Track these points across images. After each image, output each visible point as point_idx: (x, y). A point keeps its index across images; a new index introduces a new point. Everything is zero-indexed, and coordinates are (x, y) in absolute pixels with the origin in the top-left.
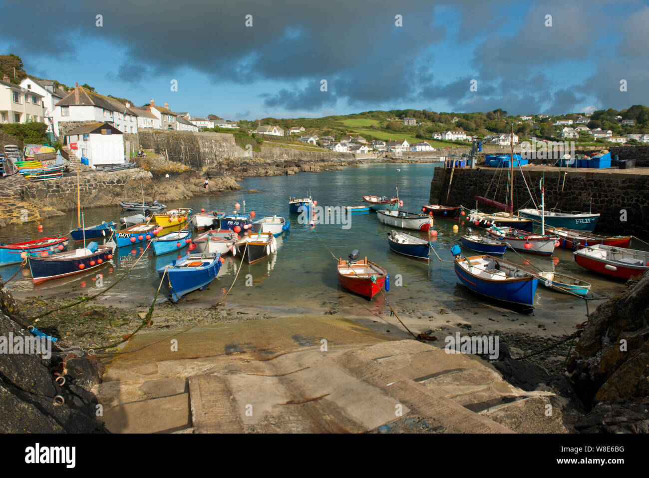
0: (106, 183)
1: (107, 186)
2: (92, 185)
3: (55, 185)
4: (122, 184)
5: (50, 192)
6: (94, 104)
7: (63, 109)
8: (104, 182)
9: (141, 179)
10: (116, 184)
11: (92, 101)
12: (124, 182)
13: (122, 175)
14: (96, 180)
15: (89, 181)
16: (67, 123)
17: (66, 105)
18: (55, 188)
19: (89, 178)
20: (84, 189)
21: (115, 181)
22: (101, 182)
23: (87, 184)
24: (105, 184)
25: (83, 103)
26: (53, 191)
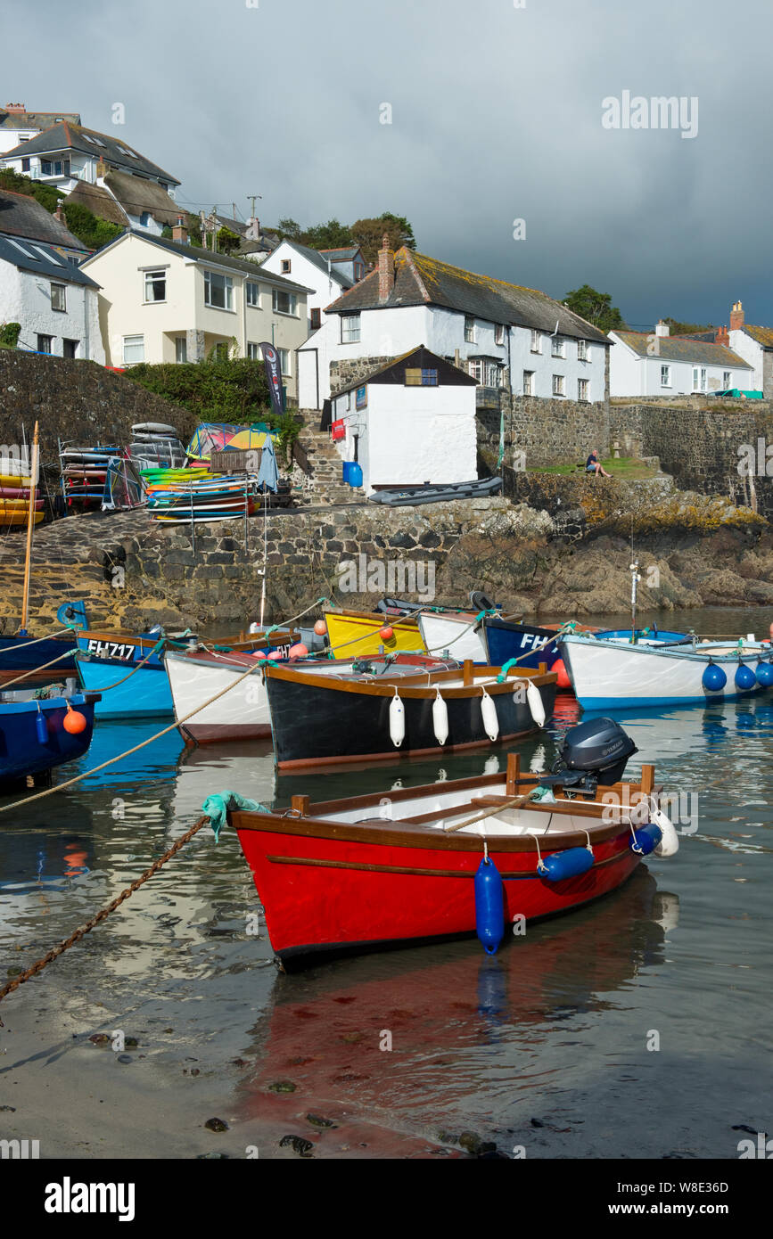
0: (386, 541)
1: (387, 552)
2: (338, 547)
3: (220, 541)
4: (439, 549)
5: (203, 562)
6: (429, 300)
7: (346, 321)
8: (379, 539)
9: (510, 533)
10: (419, 546)
11: (423, 290)
12: (449, 542)
13: (443, 518)
14: (352, 530)
15: (329, 532)
16: (353, 365)
17: (352, 308)
18: (218, 550)
19: (331, 523)
20: (312, 557)
21: (416, 539)
22: (369, 538)
23: (324, 542)
24: (383, 545)
25: (399, 299)
26: (215, 559)
